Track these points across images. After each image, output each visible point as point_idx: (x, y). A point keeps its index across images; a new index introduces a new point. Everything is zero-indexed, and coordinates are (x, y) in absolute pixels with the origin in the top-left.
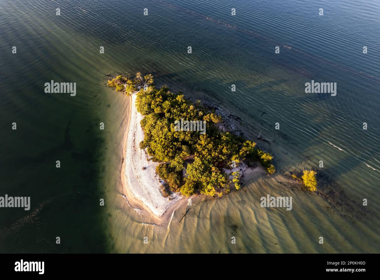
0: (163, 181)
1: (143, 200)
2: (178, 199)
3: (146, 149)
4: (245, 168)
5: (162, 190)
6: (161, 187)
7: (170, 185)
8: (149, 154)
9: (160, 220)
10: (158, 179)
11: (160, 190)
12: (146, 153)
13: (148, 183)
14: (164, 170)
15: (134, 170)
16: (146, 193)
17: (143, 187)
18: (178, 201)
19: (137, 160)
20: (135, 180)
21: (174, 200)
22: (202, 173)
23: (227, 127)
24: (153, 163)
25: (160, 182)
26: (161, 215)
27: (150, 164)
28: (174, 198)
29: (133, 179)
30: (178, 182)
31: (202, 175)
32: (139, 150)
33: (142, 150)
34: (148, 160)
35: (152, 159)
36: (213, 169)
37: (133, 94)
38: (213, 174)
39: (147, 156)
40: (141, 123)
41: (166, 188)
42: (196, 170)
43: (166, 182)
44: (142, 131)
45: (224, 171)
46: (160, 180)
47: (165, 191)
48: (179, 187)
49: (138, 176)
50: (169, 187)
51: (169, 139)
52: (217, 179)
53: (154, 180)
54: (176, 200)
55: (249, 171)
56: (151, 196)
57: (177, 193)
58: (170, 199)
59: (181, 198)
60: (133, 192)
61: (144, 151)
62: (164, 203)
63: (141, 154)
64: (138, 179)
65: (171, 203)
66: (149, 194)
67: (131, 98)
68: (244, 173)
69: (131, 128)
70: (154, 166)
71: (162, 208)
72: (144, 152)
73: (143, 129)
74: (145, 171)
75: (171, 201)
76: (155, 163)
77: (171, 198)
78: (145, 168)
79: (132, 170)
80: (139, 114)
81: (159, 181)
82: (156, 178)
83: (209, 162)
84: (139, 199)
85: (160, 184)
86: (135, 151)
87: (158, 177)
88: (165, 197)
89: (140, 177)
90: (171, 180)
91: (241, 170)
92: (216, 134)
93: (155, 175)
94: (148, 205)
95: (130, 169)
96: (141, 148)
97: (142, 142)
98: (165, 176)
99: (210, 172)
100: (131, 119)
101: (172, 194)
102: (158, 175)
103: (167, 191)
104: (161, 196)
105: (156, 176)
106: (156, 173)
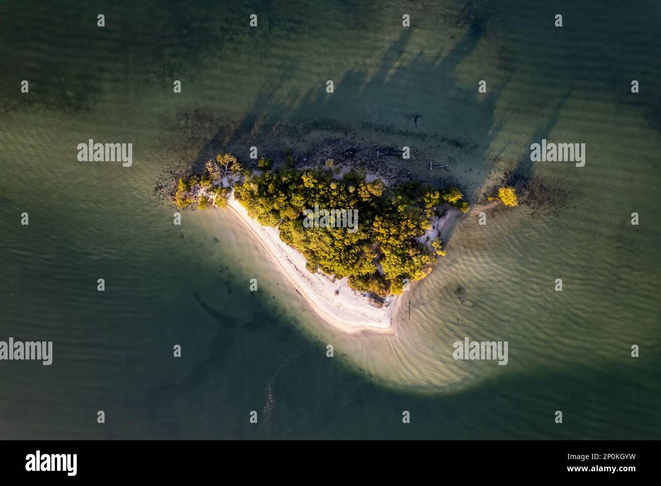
0: (365, 293)
1: (363, 323)
2: (394, 300)
3: (319, 270)
4: (437, 222)
5: (373, 303)
6: (369, 300)
7: (378, 293)
8: (328, 275)
9: (390, 330)
10: (359, 294)
11: (370, 304)
12: (323, 275)
13: (354, 305)
14: (360, 284)
15: (328, 302)
16: (360, 315)
17: (352, 312)
18: (395, 303)
19: (321, 289)
20: (338, 310)
21: (390, 304)
22: (403, 265)
23: (386, 174)
24: (340, 281)
25: (364, 296)
26: (389, 325)
27: (338, 285)
28: (390, 303)
29: (335, 311)
30: (382, 285)
31: (403, 267)
32: (313, 276)
33: (316, 274)
34: (333, 281)
35: (335, 277)
36: (411, 253)
37: (230, 200)
38: (415, 259)
39: (328, 278)
40: (282, 241)
41: (374, 298)
42: (395, 266)
43: (370, 292)
44: (295, 250)
45: (419, 241)
46: (362, 294)
47: (376, 301)
48: (386, 289)
49: (338, 305)
50: (376, 295)
51: (341, 250)
52: (421, 261)
53: (357, 299)
54: (392, 303)
55: (442, 222)
56: (367, 315)
57: (388, 296)
58: (387, 306)
59: (395, 298)
60: (347, 323)
61: (319, 273)
62: (384, 313)
63: (319, 279)
64: (340, 308)
65: (390, 309)
66: (363, 314)
67: (232, 207)
68: (439, 228)
69: (278, 255)
70: (343, 283)
71: (386, 319)
72: (320, 275)
73: (293, 247)
74: (340, 295)
75: (389, 307)
76: (343, 279)
77: (387, 304)
78: (337, 292)
79: (326, 303)
80: (268, 228)
81: (362, 296)
82: (357, 294)
83: (402, 249)
84: (359, 325)
85: (366, 298)
86: (309, 280)
87: (358, 293)
88: (380, 307)
89: (340, 304)
90: (374, 287)
91: (434, 227)
92: (387, 207)
93: (353, 292)
94: (370, 324)
95: (323, 303)
96: (313, 273)
97: (308, 265)
98: (365, 288)
99: (410, 258)
100: (265, 242)
101: (385, 299)
102: (357, 291)
103: (378, 300)
104: (376, 309)
105: (356, 294)
106: (353, 290)
